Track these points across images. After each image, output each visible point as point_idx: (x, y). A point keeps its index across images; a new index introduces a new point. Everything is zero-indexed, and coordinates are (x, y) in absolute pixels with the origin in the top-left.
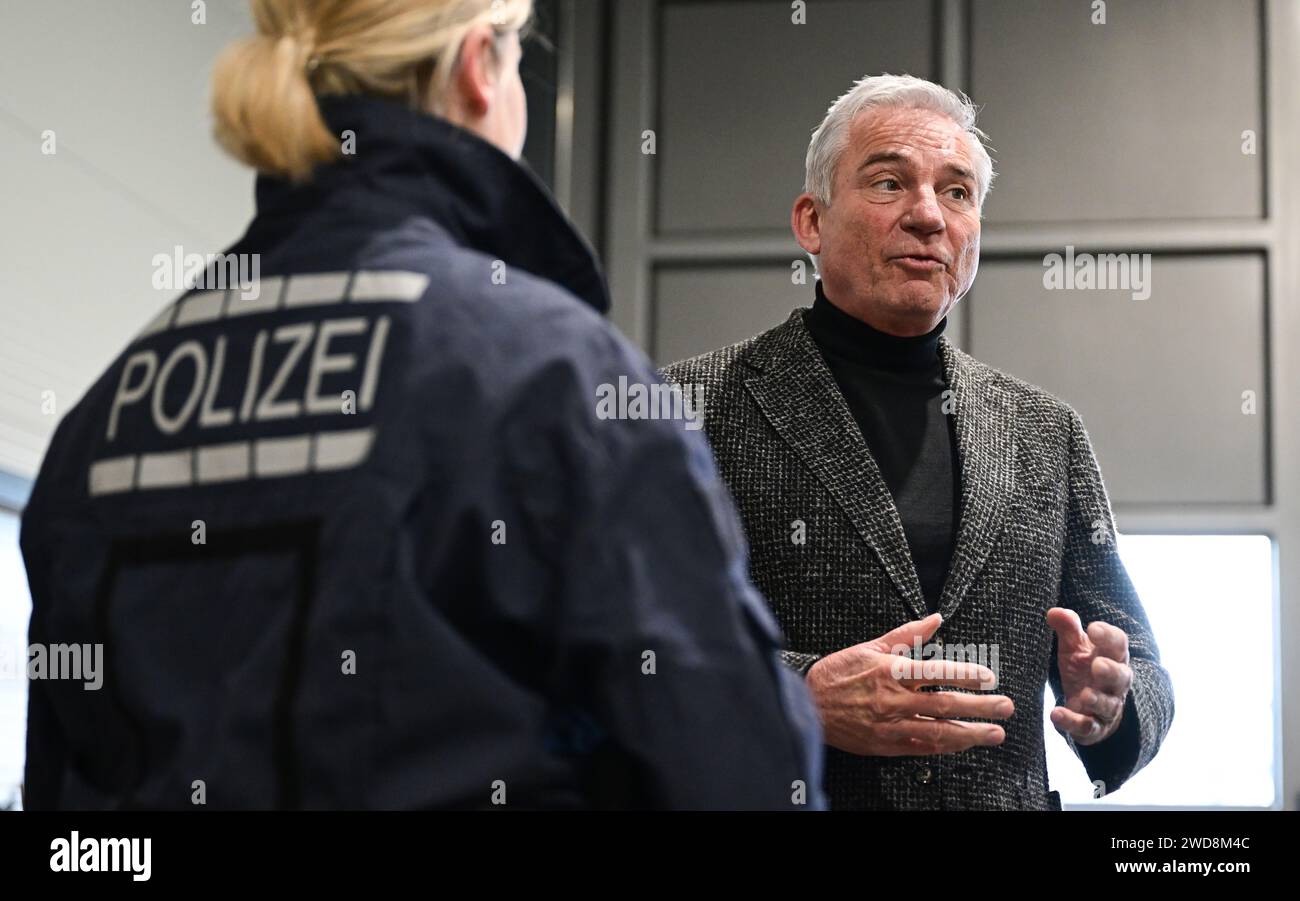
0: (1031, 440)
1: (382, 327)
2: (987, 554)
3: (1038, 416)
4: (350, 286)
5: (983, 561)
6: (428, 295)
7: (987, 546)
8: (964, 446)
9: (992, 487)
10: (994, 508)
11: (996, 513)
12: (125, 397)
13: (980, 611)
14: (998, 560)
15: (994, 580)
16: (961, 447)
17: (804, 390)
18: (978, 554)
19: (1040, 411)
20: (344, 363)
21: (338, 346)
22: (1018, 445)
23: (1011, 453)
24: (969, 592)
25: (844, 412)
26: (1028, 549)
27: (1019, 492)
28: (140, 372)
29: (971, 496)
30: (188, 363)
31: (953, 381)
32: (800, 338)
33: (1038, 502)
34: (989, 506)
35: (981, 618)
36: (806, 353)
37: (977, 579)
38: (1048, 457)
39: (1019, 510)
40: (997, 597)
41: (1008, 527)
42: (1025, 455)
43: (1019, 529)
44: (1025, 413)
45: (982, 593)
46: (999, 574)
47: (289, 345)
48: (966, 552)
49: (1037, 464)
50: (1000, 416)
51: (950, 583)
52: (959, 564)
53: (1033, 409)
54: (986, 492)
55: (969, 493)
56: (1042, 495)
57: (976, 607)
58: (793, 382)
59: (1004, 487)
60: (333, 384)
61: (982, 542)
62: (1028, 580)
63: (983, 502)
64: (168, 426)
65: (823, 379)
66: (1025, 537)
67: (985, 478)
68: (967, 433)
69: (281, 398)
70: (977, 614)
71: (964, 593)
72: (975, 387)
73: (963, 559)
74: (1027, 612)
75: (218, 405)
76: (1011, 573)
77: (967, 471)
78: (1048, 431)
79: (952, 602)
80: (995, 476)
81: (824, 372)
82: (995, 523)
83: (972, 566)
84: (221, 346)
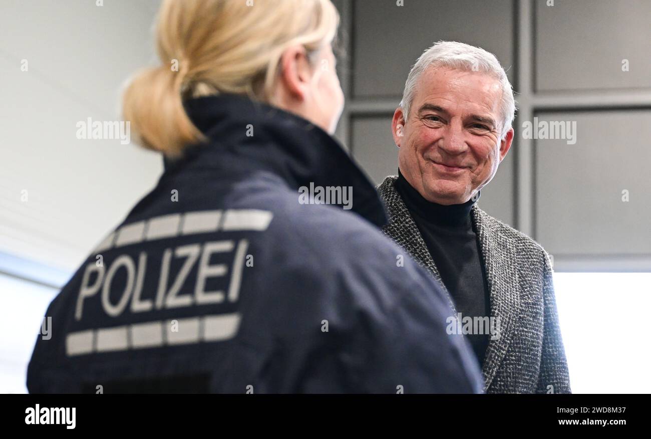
0: (525, 271)
1: (243, 246)
2: (506, 348)
3: (527, 255)
4: (222, 220)
5: (504, 352)
6: (272, 226)
7: (506, 343)
8: (491, 277)
9: (508, 304)
10: (509, 319)
11: (511, 322)
12: (86, 292)
13: (502, 383)
14: (512, 351)
15: (510, 364)
16: (489, 278)
17: (399, 234)
18: (502, 348)
19: (528, 252)
20: (219, 270)
21: (215, 259)
22: (518, 275)
23: (516, 280)
24: (498, 372)
25: (426, 252)
26: (528, 343)
27: (522, 306)
28: (94, 275)
29: (496, 311)
30: (123, 270)
31: (481, 232)
32: (396, 199)
33: (532, 312)
34: (506, 317)
35: (503, 388)
36: (400, 210)
37: (502, 364)
38: (535, 281)
39: (523, 318)
40: (512, 374)
41: (517, 330)
42: (522, 281)
43: (523, 331)
44: (520, 252)
45: (503, 372)
46: (513, 360)
47: (184, 259)
48: (495, 348)
49: (530, 288)
50: (507, 255)
51: (486, 367)
52: (492, 355)
53: (524, 250)
54: (505, 308)
55: (495, 309)
56: (534, 308)
57: (500, 381)
58: (392, 228)
59: (514, 304)
60: (213, 284)
61: (503, 341)
62: (527, 362)
63: (504, 315)
64: (113, 311)
65: (412, 229)
66: (526, 336)
67: (503, 298)
68: (492, 268)
69: (182, 293)
70: (500, 385)
71: (494, 373)
72: (492, 235)
73: (493, 352)
74: (525, 382)
75: (143, 298)
76: (519, 360)
77: (493, 294)
78: (533, 265)
79: (488, 379)
80: (509, 297)
81: (412, 224)
82: (510, 328)
83: (498, 356)
84: (143, 259)
